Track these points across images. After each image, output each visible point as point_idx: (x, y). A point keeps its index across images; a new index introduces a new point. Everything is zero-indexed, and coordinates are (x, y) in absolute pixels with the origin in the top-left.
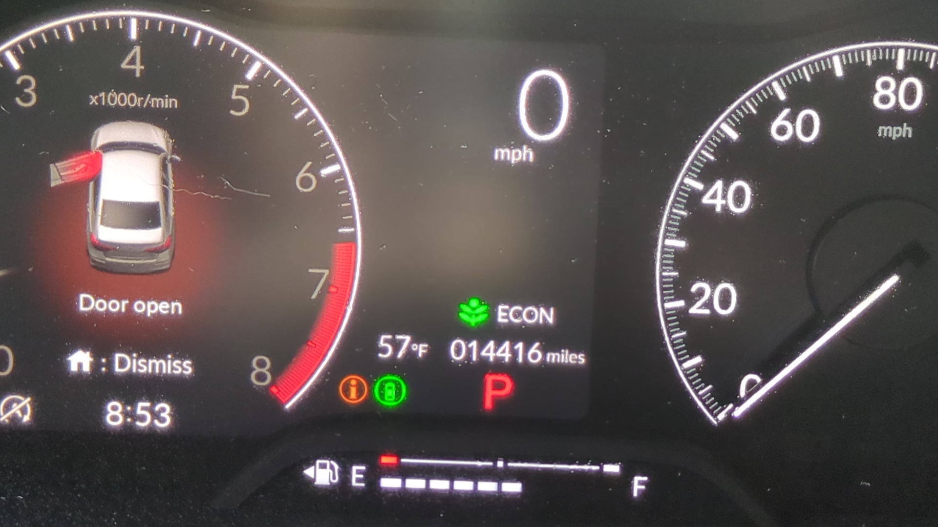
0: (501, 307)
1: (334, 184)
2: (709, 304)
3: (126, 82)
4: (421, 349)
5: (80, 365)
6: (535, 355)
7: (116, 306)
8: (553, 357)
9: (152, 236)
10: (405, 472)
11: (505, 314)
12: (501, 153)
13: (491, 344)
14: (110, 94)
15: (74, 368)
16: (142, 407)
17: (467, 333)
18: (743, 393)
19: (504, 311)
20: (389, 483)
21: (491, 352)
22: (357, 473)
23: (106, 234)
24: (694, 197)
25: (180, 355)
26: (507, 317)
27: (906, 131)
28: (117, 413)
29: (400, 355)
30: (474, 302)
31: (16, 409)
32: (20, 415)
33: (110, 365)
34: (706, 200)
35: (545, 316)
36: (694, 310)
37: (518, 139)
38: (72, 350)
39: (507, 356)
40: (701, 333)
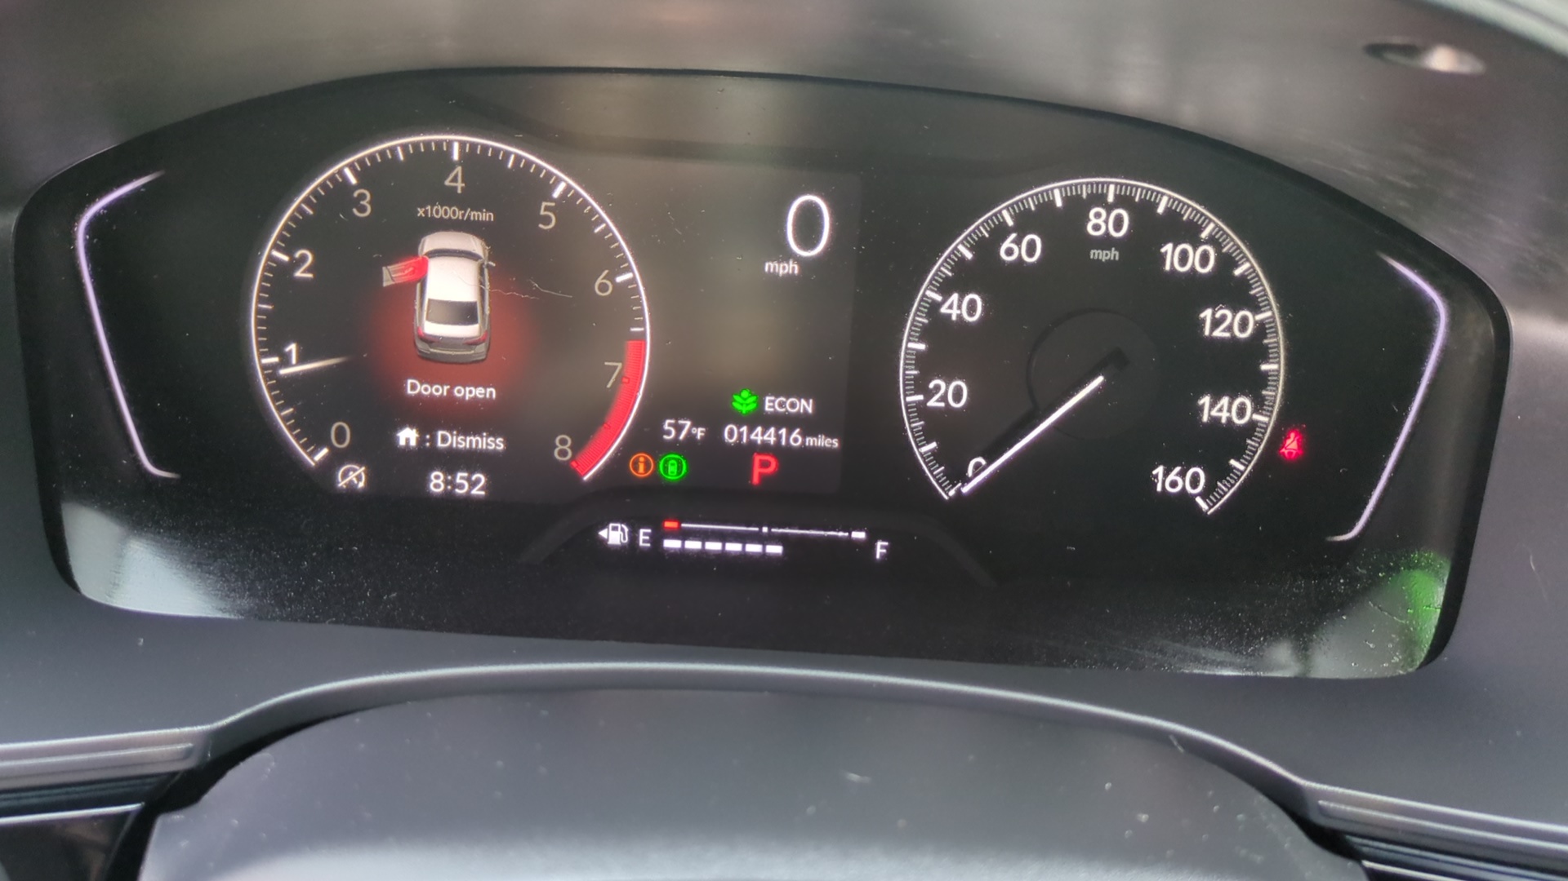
0: (768, 398)
1: (627, 290)
2: (944, 398)
3: (449, 197)
4: (700, 433)
5: (408, 440)
6: (796, 439)
7: (439, 391)
8: (811, 441)
9: (470, 331)
10: (685, 535)
11: (771, 404)
12: (770, 266)
13: (759, 429)
14: (435, 208)
15: (402, 442)
16: (461, 477)
17: (739, 419)
18: (970, 473)
19: (770, 401)
20: (671, 544)
21: (759, 436)
22: (644, 535)
23: (431, 328)
24: (935, 306)
25: (493, 433)
26: (773, 407)
27: (1113, 254)
28: (440, 481)
29: (682, 437)
30: (745, 394)
31: (352, 476)
32: (356, 482)
33: (433, 440)
34: (944, 310)
35: (805, 406)
37: (786, 255)
38: (402, 426)
39: (772, 440)
40: (936, 423)
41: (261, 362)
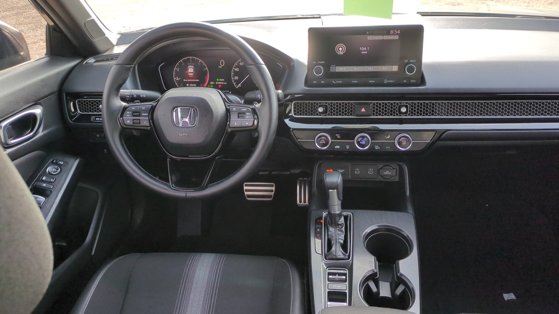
0: (220, 79)
1: (206, 70)
3: (190, 63)
4: (214, 83)
8: (224, 83)
9: (193, 75)
12: (219, 67)
17: (217, 82)
23: (189, 75)
25: (195, 84)
34: (235, 70)
35: (223, 80)
36: (235, 79)
37: (220, 66)
40: (235, 81)
41: (175, 79)
